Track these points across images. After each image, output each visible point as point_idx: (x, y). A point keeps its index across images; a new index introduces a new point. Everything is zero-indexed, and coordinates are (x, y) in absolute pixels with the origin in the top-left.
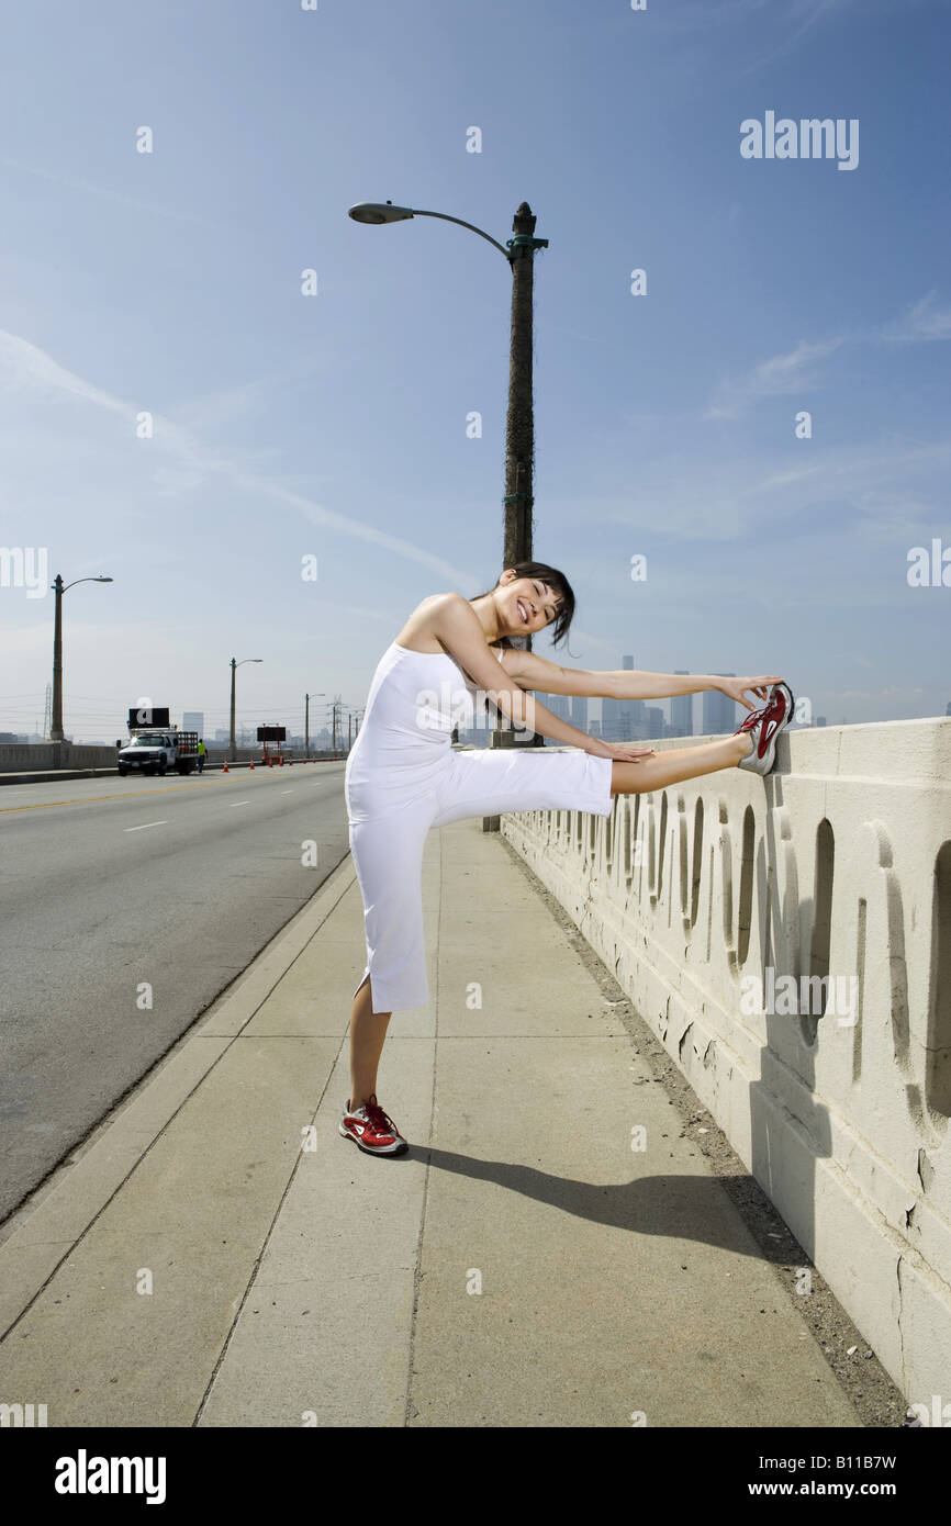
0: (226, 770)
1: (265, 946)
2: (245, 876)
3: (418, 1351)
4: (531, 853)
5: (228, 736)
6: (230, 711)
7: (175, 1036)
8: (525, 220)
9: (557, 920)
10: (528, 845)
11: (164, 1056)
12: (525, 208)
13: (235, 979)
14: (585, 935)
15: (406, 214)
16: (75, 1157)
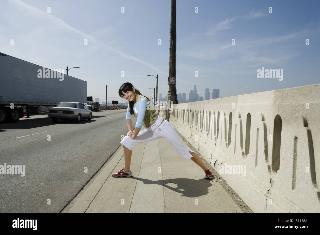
0: (105, 111)
2: (113, 132)
5: (106, 103)
7: (103, 165)
9: (184, 140)
10: (176, 125)
11: (101, 168)
13: (114, 153)
14: (191, 143)
16: (85, 188)
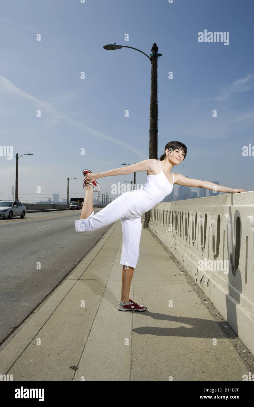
1: (82, 259)
2: (75, 240)
3: (133, 349)
4: (158, 233)
5: (67, 200)
6: (67, 193)
8: (155, 48)
9: (166, 251)
10: (157, 231)
12: (155, 45)
13: (74, 267)
14: (174, 255)
15: (120, 47)
16: (35, 311)
